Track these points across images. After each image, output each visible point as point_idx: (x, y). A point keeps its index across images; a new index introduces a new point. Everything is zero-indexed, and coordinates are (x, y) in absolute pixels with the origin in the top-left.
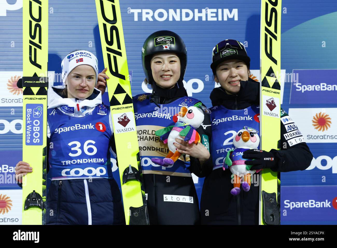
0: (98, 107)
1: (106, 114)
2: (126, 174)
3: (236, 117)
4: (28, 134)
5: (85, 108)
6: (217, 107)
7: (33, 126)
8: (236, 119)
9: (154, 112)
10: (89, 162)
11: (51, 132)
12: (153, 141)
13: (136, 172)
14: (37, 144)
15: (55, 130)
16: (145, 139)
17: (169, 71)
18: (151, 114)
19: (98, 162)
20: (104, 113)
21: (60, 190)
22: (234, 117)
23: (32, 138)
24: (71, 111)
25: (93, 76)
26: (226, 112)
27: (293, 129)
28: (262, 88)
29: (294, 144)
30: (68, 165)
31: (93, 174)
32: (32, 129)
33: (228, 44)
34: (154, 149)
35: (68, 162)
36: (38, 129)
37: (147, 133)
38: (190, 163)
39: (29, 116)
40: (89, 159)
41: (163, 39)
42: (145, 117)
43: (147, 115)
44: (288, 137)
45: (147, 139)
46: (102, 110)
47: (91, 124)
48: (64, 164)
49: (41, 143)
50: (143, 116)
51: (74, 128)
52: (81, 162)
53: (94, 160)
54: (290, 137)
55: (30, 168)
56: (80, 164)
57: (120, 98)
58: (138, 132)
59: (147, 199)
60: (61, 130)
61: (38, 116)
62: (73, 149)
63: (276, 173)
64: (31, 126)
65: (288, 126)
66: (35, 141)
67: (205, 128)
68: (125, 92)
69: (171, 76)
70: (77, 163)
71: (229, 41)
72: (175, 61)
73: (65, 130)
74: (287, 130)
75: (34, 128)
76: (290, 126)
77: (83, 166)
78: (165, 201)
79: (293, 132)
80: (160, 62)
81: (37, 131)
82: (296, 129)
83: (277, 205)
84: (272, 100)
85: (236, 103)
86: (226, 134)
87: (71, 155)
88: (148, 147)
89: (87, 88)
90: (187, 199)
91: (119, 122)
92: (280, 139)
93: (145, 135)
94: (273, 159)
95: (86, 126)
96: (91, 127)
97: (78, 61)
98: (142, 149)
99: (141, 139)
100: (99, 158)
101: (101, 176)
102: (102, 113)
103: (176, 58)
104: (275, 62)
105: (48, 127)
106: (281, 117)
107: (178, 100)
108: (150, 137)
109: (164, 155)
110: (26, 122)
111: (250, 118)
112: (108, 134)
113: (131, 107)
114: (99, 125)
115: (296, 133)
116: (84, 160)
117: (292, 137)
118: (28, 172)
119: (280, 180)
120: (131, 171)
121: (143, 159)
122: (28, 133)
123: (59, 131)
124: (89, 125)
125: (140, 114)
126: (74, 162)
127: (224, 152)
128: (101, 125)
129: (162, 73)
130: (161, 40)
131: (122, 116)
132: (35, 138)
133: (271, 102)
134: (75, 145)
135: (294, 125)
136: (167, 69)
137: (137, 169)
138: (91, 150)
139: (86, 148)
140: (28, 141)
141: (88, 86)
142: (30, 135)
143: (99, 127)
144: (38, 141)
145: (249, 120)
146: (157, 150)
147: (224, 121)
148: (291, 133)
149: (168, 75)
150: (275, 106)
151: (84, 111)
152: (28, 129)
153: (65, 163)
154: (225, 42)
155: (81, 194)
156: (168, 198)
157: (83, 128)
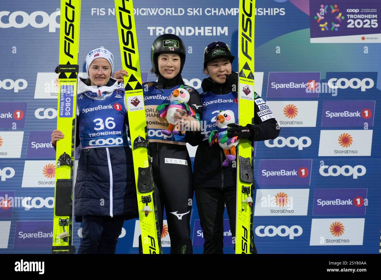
0: (115, 91)
1: (121, 97)
2: (136, 142)
3: (221, 100)
4: (62, 109)
5: (105, 93)
6: (206, 93)
7: (66, 102)
8: (221, 101)
9: (158, 95)
10: (110, 134)
11: (79, 112)
12: (157, 117)
13: (144, 141)
14: (68, 116)
15: (83, 110)
16: (151, 116)
17: (172, 67)
18: (156, 96)
19: (117, 134)
20: (120, 96)
21: (88, 156)
22: (219, 100)
23: (64, 112)
24: (95, 96)
25: (108, 67)
26: (214, 97)
27: (264, 108)
28: (240, 78)
29: (265, 120)
30: (94, 137)
31: (113, 143)
32: (65, 105)
33: (217, 45)
34: (157, 123)
35: (94, 135)
36: (69, 105)
37: (152, 111)
38: (185, 135)
39: (62, 94)
40: (109, 132)
41: (170, 42)
42: (151, 99)
43: (153, 97)
44: (260, 114)
45: (153, 116)
46: (118, 94)
47: (110, 105)
48: (90, 136)
49: (71, 116)
50: (149, 98)
51: (98, 108)
52: (104, 134)
53: (114, 133)
54: (262, 115)
55: (62, 135)
56: (103, 136)
57: (133, 84)
58: (146, 110)
59: (152, 161)
60: (87, 110)
61: (69, 95)
62: (97, 124)
63: (251, 142)
64: (64, 102)
65: (261, 106)
66: (67, 114)
67: (197, 108)
68: (137, 81)
69: (173, 70)
70: (100, 136)
71: (218, 43)
72: (177, 60)
73: (91, 110)
74: (260, 109)
75: (66, 104)
76: (263, 106)
77: (105, 137)
78: (165, 163)
79: (265, 110)
80: (166, 59)
81: (68, 106)
82: (267, 108)
83: (250, 167)
84: (247, 87)
85: (221, 90)
86: (213, 113)
87: (96, 129)
88: (153, 122)
89: (103, 76)
90: (183, 162)
91: (132, 103)
92: (253, 117)
93: (151, 113)
94: (249, 131)
95: (107, 106)
96: (110, 107)
97: (95, 56)
98: (148, 124)
99: (147, 115)
100: (117, 131)
101: (119, 144)
102: (118, 96)
103: (178, 58)
104: (250, 58)
105: (77, 107)
106: (255, 99)
107: (177, 86)
108: (155, 114)
109: (165, 128)
110: (61, 99)
111: (232, 101)
112: (124, 112)
113: (141, 92)
114: (117, 105)
115: (267, 111)
116: (106, 132)
117: (264, 114)
118: (61, 138)
119: (253, 148)
120: (140, 140)
121: (150, 131)
122: (62, 107)
123: (86, 111)
124: (109, 106)
125: (147, 97)
126: (98, 134)
127: (211, 127)
128: (118, 106)
129: (167, 68)
130: (168, 43)
131: (134, 98)
132: (66, 112)
133: (246, 89)
134: (98, 122)
135: (265, 105)
136: (171, 65)
137: (145, 138)
138: (111, 125)
139: (107, 123)
140: (62, 114)
141: (104, 74)
142: (63, 109)
143: (117, 107)
144: (69, 114)
145: (231, 102)
146: (160, 124)
147: (211, 103)
148: (263, 111)
149: (171, 70)
150: (250, 92)
151: (104, 95)
152: (61, 105)
153: (92, 135)
154: (214, 44)
155: (104, 159)
156: (168, 161)
157: (105, 108)
